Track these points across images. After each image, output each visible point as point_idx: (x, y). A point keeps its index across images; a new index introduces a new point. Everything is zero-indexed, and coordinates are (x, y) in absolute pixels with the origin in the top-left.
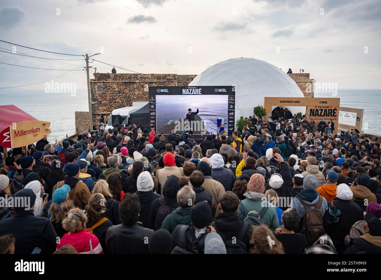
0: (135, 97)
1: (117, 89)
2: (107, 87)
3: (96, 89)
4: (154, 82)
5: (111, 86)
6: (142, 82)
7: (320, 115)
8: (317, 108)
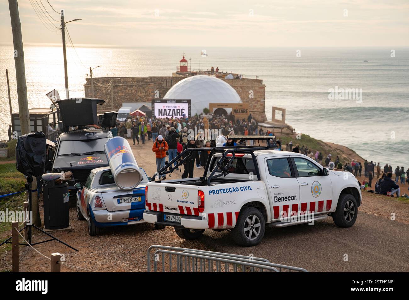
0: (119, 98)
1: (104, 92)
2: (97, 90)
3: (89, 92)
4: (134, 85)
5: (100, 89)
6: (124, 86)
7: (239, 113)
8: (237, 109)
